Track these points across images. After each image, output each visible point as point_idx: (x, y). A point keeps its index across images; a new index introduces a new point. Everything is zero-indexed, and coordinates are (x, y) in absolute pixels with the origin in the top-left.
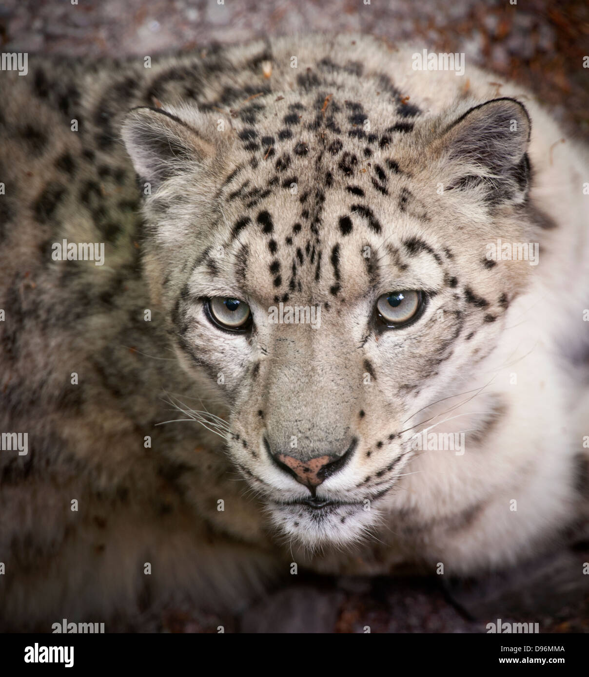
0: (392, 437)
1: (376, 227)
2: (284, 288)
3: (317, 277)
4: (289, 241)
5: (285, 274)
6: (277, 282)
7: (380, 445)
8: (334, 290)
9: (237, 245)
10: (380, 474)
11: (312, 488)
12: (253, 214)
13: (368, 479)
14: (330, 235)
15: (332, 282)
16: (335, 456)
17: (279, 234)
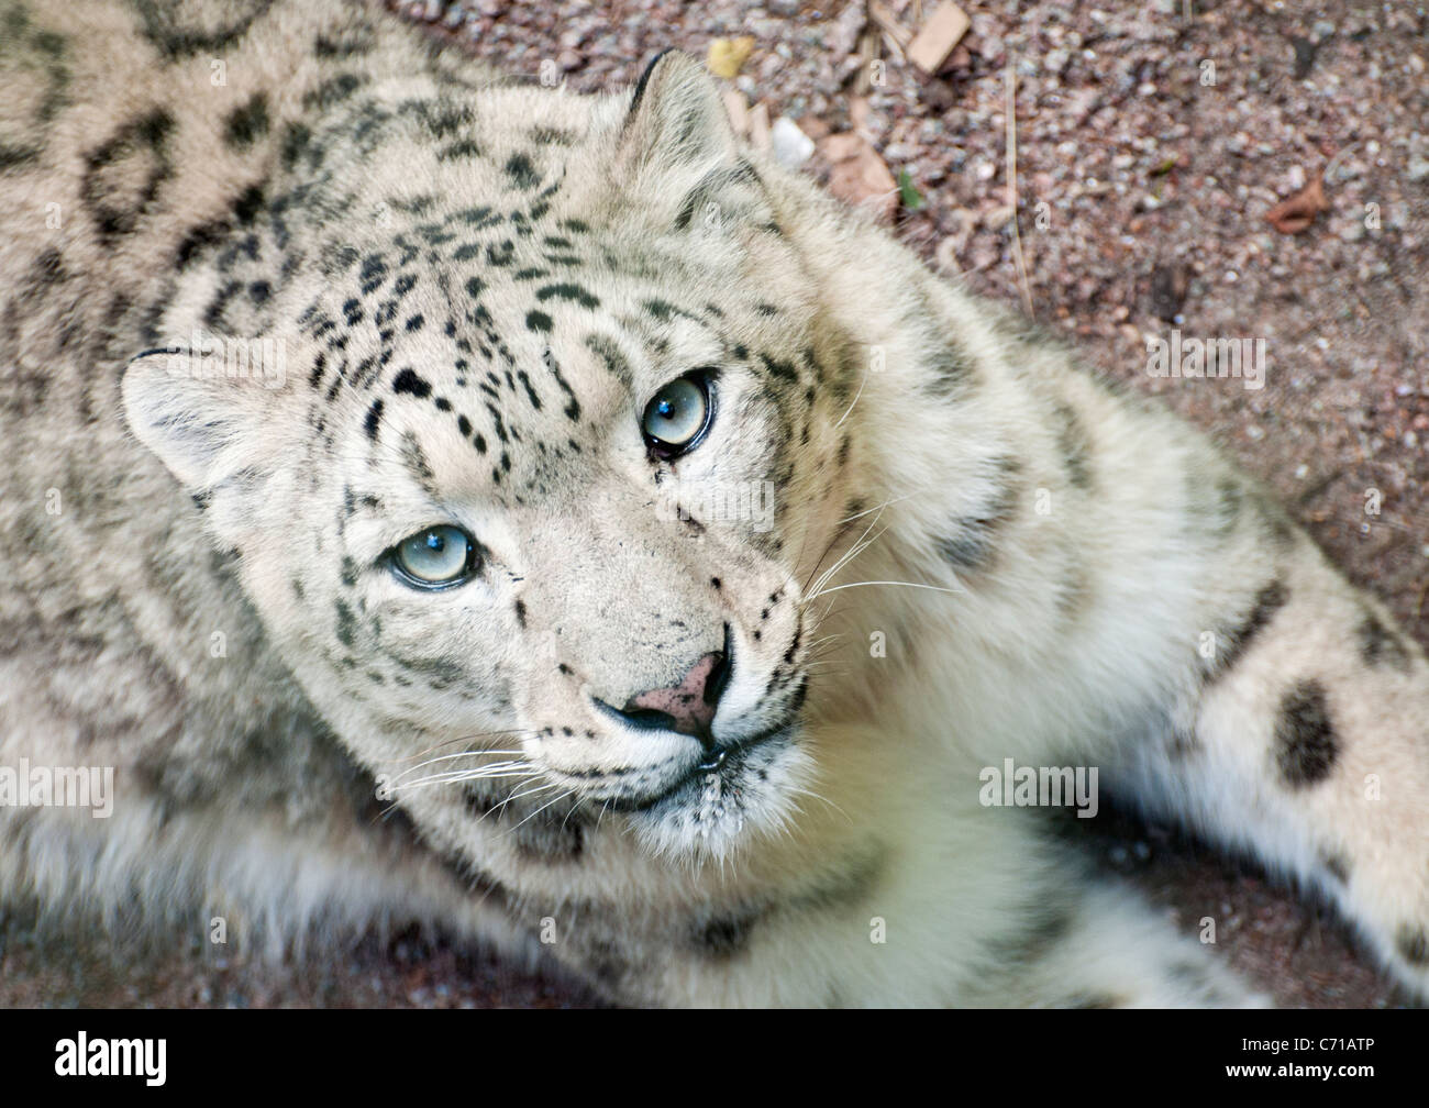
0: (774, 598)
1: (591, 302)
2: (495, 446)
3: (536, 403)
5: (483, 424)
6: (480, 445)
7: (765, 614)
8: (573, 411)
10: (788, 657)
11: (702, 732)
12: (383, 388)
13: (776, 674)
14: (526, 345)
15: (563, 399)
16: (715, 653)
17: (442, 381)
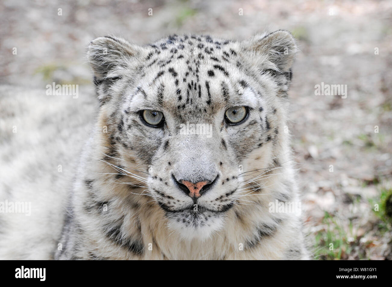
4: (185, 80)
9: (158, 83)
